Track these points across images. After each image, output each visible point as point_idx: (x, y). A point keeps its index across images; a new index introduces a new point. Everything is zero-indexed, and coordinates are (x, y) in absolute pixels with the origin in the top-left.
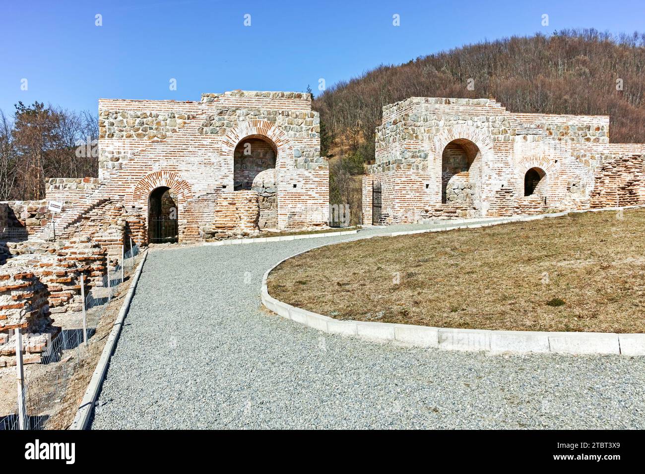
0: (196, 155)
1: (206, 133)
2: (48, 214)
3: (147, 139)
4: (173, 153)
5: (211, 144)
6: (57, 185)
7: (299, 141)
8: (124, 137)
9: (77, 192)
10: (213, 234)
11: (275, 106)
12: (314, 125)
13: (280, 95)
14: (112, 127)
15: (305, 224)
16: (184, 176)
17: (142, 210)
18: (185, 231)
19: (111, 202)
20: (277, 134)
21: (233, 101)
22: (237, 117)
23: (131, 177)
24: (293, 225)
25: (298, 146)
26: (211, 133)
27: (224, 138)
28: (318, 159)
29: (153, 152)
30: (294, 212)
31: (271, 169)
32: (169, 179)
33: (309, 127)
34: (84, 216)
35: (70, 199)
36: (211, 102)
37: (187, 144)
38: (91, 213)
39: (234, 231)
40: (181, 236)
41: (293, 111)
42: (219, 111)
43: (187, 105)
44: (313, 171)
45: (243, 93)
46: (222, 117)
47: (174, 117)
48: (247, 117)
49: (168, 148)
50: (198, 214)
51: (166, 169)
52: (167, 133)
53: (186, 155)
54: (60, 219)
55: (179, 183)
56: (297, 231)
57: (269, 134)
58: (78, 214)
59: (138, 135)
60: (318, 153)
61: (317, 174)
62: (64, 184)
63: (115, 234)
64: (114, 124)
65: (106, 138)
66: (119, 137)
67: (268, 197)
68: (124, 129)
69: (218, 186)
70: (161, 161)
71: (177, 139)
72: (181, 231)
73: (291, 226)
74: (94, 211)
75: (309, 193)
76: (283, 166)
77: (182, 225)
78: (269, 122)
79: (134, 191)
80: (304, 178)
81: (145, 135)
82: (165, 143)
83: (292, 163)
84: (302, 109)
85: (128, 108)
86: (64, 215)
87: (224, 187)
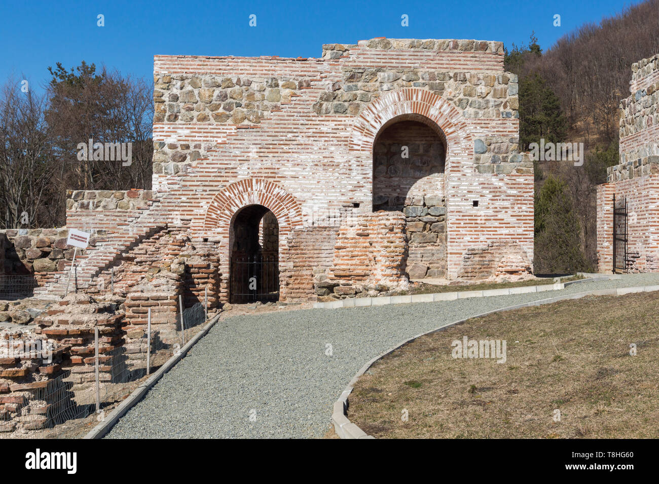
0: (309, 151)
1: (327, 112)
2: (70, 251)
3: (232, 123)
4: (271, 146)
5: (335, 131)
6: (85, 201)
7: (483, 125)
8: (195, 120)
9: (116, 214)
10: (330, 288)
11: (442, 64)
12: (508, 97)
13: (451, 44)
14: (175, 103)
15: (493, 271)
16: (289, 186)
17: (220, 244)
18: (291, 281)
19: (170, 231)
20: (446, 113)
21: (372, 56)
22: (378, 84)
23: (201, 188)
24: (472, 272)
25: (480, 133)
26: (336, 112)
27: (357, 121)
28: (515, 156)
29: (239, 146)
30: (474, 250)
31: (436, 174)
32: (264, 191)
33: (501, 100)
34: (124, 255)
35: (105, 226)
36: (336, 58)
37: (295, 130)
38: (136, 250)
39: (367, 282)
40: (283, 290)
41: (473, 72)
42: (348, 74)
43: (299, 64)
44: (506, 179)
45: (389, 43)
46: (354, 83)
47: (277, 85)
48: (395, 84)
49: (263, 138)
50: (312, 252)
51: (259, 175)
52: (265, 113)
53: (294, 151)
54: (87, 260)
55: (282, 199)
56: (479, 282)
57: (433, 113)
58: (115, 251)
59: (218, 117)
60: (515, 146)
61: (514, 182)
62: (96, 201)
63: (164, 287)
64: (178, 98)
65: (166, 122)
66: (186, 120)
67: (431, 223)
68: (195, 106)
69: (345, 204)
70: (251, 162)
71: (279, 122)
72: (284, 283)
73: (469, 275)
74: (141, 246)
75: (500, 216)
76: (456, 168)
77: (285, 271)
78: (432, 92)
79: (206, 213)
80: (492, 190)
81: (228, 117)
82: (258, 129)
83: (470, 163)
84: (487, 69)
85: (203, 71)
86: (92, 254)
87: (356, 205)
